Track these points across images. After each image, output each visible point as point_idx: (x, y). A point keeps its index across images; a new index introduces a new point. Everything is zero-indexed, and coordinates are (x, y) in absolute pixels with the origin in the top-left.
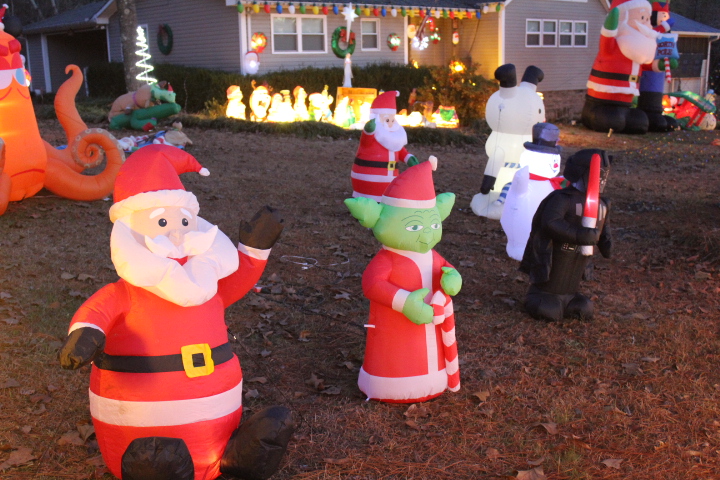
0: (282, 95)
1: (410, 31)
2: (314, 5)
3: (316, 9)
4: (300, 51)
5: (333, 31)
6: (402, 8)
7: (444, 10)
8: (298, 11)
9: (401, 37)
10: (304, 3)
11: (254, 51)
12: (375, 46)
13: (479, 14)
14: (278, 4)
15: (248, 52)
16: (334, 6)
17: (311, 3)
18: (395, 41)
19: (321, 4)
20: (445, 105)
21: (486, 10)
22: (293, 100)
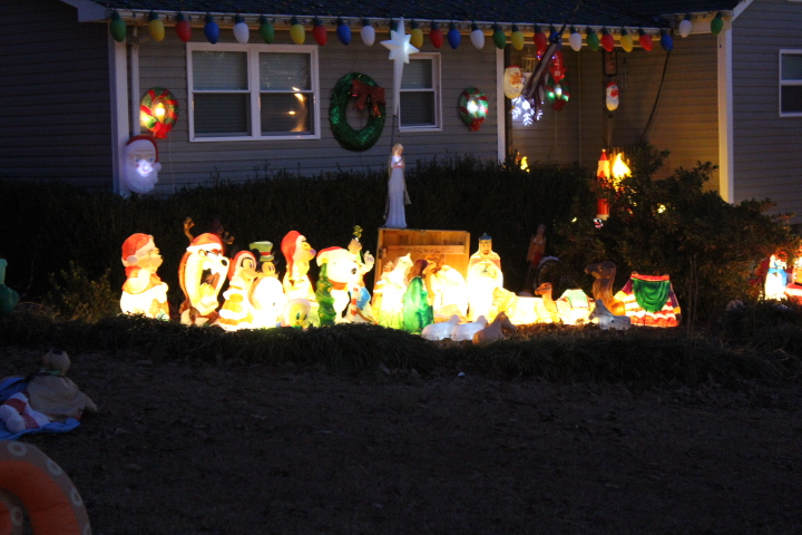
0: (257, 254)
1: (510, 83)
2: (294, 22)
3: (300, 31)
4: (257, 134)
5: (332, 85)
6: (495, 28)
7: (589, 32)
8: (256, 37)
9: (490, 98)
10: (269, 17)
11: (147, 135)
12: (430, 120)
13: (669, 40)
14: (208, 19)
15: (132, 138)
16: (339, 23)
17: (288, 17)
18: (475, 108)
19: (309, 18)
20: (642, 271)
21: (685, 29)
22: (281, 268)
